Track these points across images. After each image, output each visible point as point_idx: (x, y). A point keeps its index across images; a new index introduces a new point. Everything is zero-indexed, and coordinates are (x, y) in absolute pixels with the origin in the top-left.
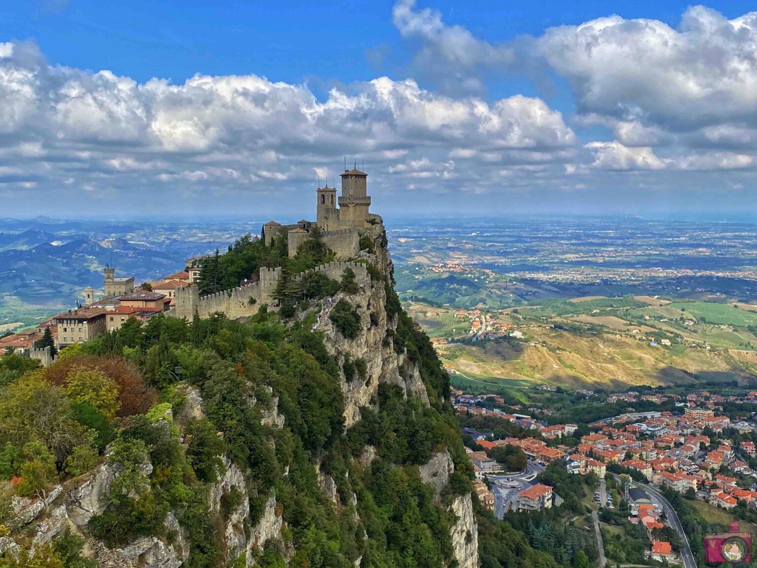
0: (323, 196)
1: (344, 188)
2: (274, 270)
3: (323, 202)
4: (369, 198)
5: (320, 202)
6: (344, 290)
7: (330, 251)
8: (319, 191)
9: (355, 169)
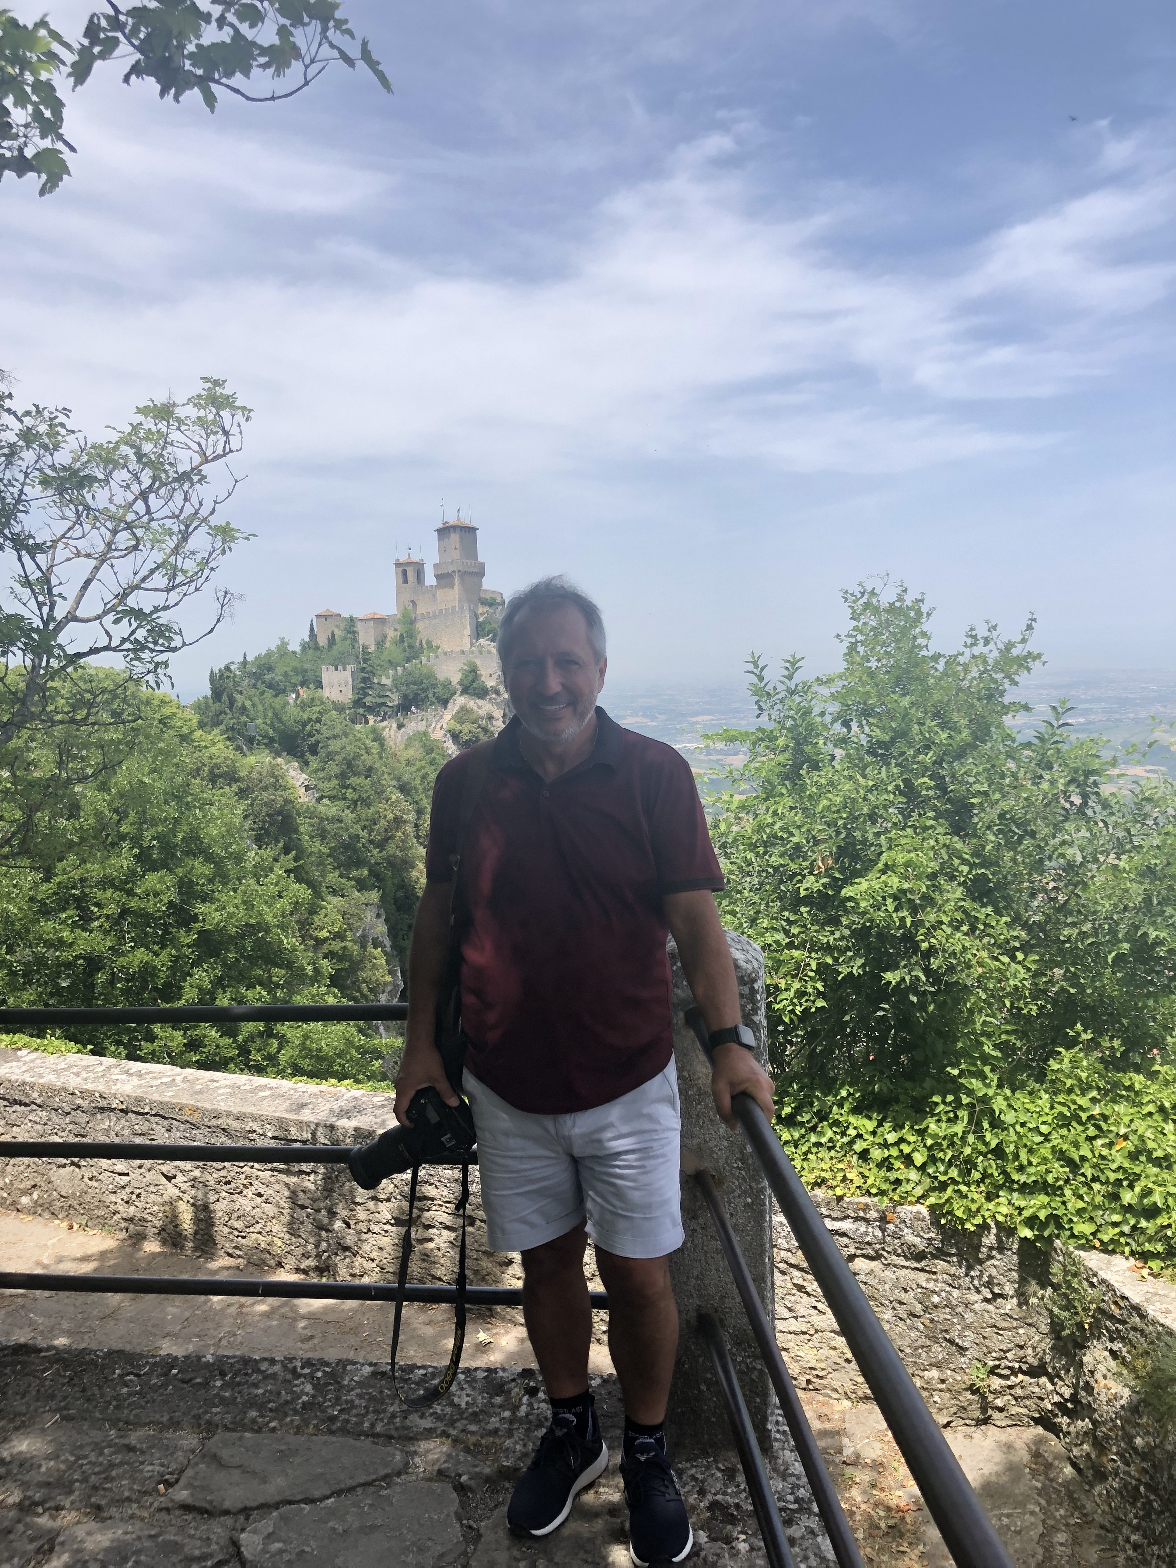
0: (405, 573)
1: (443, 550)
2: (345, 669)
3: (405, 581)
4: (482, 566)
5: (401, 581)
6: (465, 691)
7: (429, 643)
8: (398, 565)
9: (459, 519)
